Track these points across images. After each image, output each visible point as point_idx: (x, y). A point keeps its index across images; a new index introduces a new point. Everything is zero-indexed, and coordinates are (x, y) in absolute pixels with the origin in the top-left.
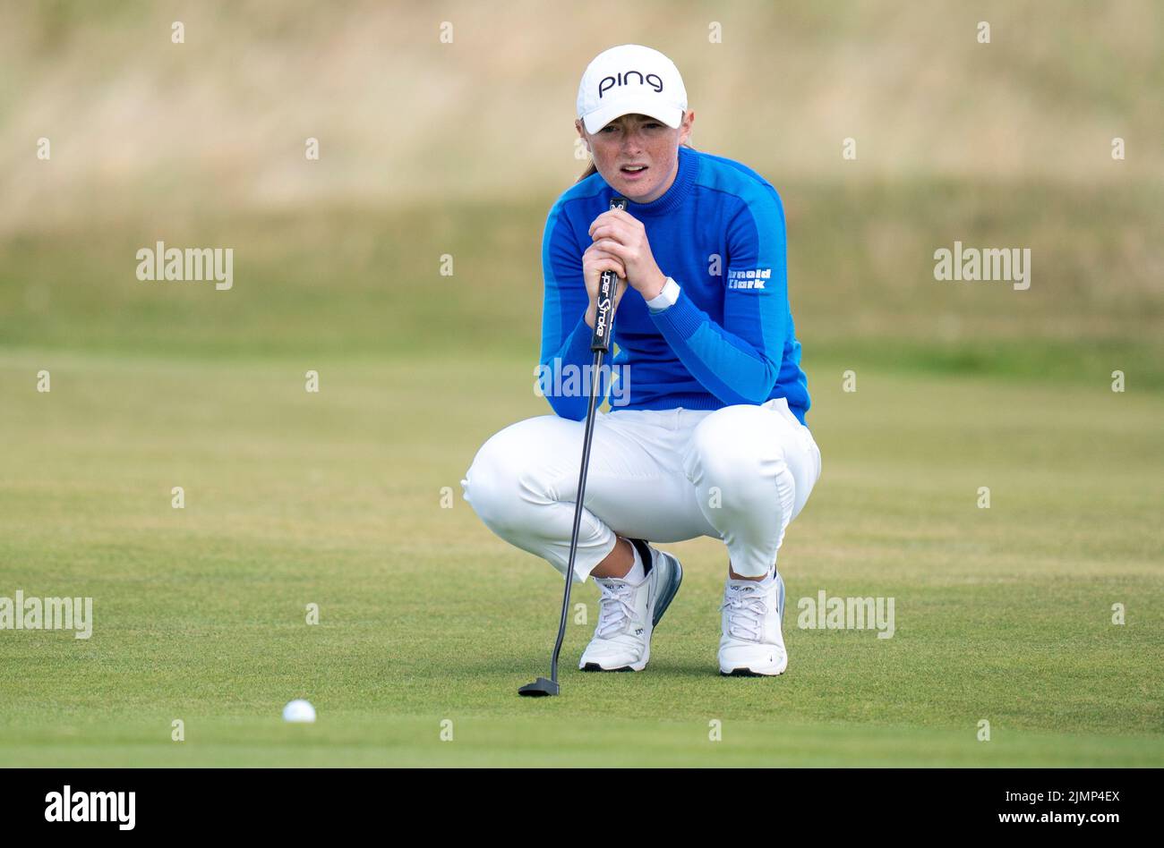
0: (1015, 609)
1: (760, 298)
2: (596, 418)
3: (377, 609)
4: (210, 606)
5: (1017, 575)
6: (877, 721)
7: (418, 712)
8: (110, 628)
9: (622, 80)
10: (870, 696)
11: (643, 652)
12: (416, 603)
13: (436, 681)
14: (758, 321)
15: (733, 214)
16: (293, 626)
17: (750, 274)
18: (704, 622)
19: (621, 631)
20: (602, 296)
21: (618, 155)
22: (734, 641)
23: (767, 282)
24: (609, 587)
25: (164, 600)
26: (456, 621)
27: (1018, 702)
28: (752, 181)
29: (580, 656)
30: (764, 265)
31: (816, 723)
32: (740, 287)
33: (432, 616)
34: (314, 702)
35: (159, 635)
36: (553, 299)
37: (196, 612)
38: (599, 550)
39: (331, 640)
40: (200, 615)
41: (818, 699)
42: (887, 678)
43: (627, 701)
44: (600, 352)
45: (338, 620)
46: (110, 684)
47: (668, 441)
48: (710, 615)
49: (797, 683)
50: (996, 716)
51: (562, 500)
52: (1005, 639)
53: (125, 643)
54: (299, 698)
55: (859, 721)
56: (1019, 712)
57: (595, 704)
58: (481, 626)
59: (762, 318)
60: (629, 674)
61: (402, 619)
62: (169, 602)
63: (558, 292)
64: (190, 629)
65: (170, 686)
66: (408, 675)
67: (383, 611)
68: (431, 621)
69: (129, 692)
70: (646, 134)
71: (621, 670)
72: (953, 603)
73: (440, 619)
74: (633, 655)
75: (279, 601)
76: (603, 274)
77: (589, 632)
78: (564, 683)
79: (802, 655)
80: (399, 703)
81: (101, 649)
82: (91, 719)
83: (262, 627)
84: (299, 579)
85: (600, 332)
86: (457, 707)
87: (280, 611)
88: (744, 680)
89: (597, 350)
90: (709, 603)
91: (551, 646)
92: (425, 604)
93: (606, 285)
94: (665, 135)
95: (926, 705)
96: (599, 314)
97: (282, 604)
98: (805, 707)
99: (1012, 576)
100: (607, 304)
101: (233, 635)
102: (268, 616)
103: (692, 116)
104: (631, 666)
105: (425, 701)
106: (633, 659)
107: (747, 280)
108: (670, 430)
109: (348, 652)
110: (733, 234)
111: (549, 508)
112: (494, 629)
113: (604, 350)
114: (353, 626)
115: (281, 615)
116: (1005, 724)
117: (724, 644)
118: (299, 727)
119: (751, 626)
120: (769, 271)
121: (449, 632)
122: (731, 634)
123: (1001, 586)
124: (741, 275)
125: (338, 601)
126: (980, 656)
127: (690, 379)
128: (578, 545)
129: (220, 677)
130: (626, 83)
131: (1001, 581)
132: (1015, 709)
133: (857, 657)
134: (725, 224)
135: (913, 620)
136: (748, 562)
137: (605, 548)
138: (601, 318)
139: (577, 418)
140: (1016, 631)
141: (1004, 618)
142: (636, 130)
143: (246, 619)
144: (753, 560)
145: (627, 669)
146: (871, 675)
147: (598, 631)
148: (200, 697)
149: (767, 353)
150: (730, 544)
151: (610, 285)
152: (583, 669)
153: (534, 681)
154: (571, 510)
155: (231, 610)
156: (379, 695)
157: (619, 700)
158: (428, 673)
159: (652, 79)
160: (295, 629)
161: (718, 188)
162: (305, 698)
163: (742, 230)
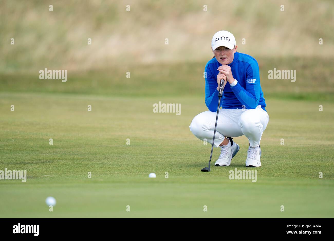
0: (311, 152)
1: (254, 85)
2: (219, 111)
3: (170, 152)
4: (133, 152)
5: (312, 144)
6: (281, 177)
7: (179, 175)
8: (111, 157)
9: (220, 38)
10: (279, 171)
11: (229, 162)
12: (178, 151)
13: (183, 168)
14: (254, 90)
15: (247, 67)
16: (151, 156)
17: (251, 80)
18: (242, 155)
19: (225, 157)
20: (221, 85)
21: (219, 55)
22: (250, 159)
23: (255, 82)
24: (223, 148)
25: (122, 151)
26: (187, 155)
27: (312, 173)
28: (251, 59)
29: (215, 163)
30: (254, 78)
31: (267, 177)
32: (249, 83)
33: (182, 154)
34: (156, 173)
35: (121, 158)
36: (208, 85)
37: (129, 153)
38: (220, 140)
39: (160, 160)
40: (131, 154)
41: (267, 172)
42: (283, 167)
43: (225, 173)
44: (220, 97)
45: (161, 155)
46: (111, 169)
47: (235, 116)
48: (244, 153)
49: (263, 169)
50: (307, 176)
51: (211, 130)
52: (309, 159)
53: (114, 160)
54: (152, 172)
55: (277, 177)
56: (312, 175)
57: (218, 173)
58: (193, 156)
59: (255, 89)
60: (226, 167)
61: (175, 155)
62: (124, 151)
63: (208, 84)
64: (128, 157)
65: (124, 170)
66: (177, 167)
67: (171, 153)
68: (182, 155)
69: (115, 171)
70: (226, 51)
71: (224, 166)
72: (297, 151)
73: (184, 155)
74: (227, 162)
75: (148, 151)
76: (221, 80)
77: (218, 157)
78: (211, 169)
79: (264, 162)
80: (175, 173)
81: (109, 162)
82: (106, 177)
83: (144, 156)
84: (153, 146)
85: (220, 93)
86: (188, 174)
87: (149, 153)
88: (251, 168)
89: (219, 97)
90: (243, 151)
91: (208, 161)
92: (180, 151)
93: (222, 82)
94: (230, 51)
95: (291, 173)
96: (220, 89)
97: (149, 152)
98: (265, 174)
99: (310, 145)
100: (222, 87)
101: (138, 158)
102: (146, 154)
103: (237, 47)
104: (226, 165)
105: (180, 173)
106: (227, 163)
107: (251, 81)
108: (235, 113)
109: (163, 162)
110: (247, 71)
111: (208, 132)
112: (196, 157)
113: (221, 97)
114: (164, 156)
115: (149, 154)
116: (309, 178)
117: (248, 159)
118: (153, 179)
119: (254, 156)
120: (256, 79)
121: (186, 158)
122: (249, 157)
123: (308, 147)
124: (249, 80)
125: (161, 151)
126: (303, 162)
127: (240, 103)
128: (215, 139)
129: (135, 168)
130: (221, 39)
131: (308, 146)
132: (311, 174)
133: (276, 163)
134: (246, 69)
135: (289, 154)
136: (253, 144)
137: (222, 140)
138: (221, 89)
139: (215, 112)
140: (311, 157)
141: (309, 154)
142: (223, 50)
143: (141, 155)
144: (254, 143)
145: (225, 166)
146: (279, 167)
147: (220, 157)
148: (131, 172)
149: (256, 97)
150: (249, 140)
151: (223, 82)
152: (216, 166)
153: (205, 168)
154: (214, 132)
155: (137, 153)
156: (170, 172)
157: (223, 172)
158: (181, 167)
159: (227, 38)
160: (152, 157)
161: (244, 61)
162: (154, 172)
163: (250, 70)
